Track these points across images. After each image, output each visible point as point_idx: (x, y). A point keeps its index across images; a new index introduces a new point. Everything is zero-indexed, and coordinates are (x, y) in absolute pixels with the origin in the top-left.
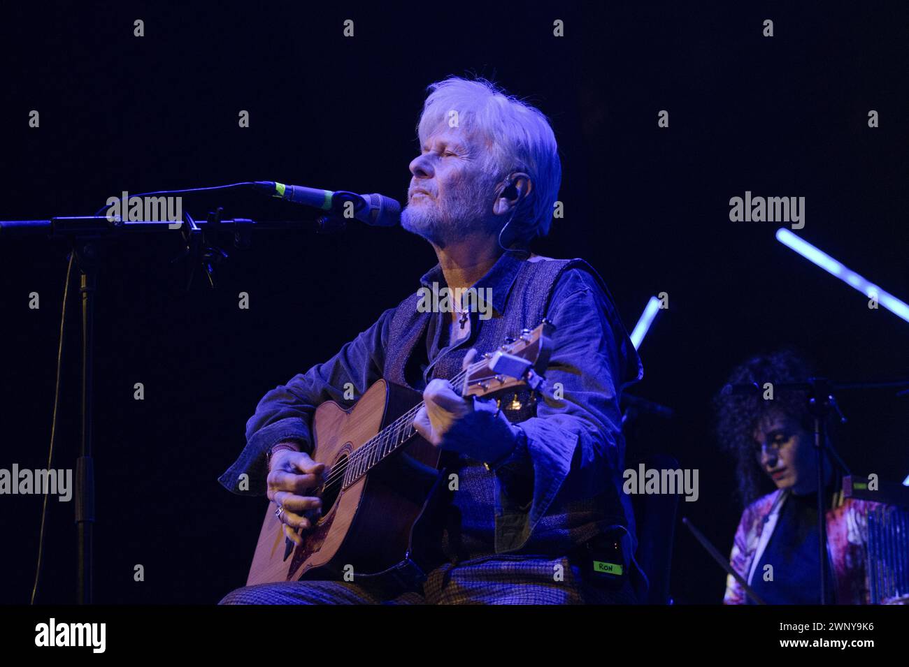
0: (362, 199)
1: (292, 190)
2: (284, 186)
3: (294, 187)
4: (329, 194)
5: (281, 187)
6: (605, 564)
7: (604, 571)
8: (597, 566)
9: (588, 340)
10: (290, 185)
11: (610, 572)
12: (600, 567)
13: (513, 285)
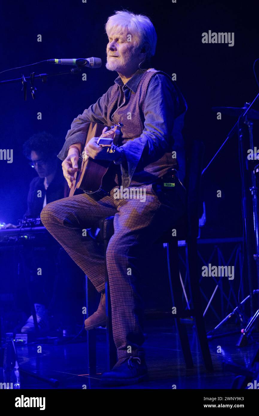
0: (87, 60)
1: (61, 61)
2: (58, 60)
3: (61, 60)
4: (74, 60)
5: (57, 60)
6: (168, 184)
7: (168, 186)
8: (165, 185)
9: (157, 101)
10: (60, 59)
11: (170, 186)
12: (166, 185)
13: (140, 81)
